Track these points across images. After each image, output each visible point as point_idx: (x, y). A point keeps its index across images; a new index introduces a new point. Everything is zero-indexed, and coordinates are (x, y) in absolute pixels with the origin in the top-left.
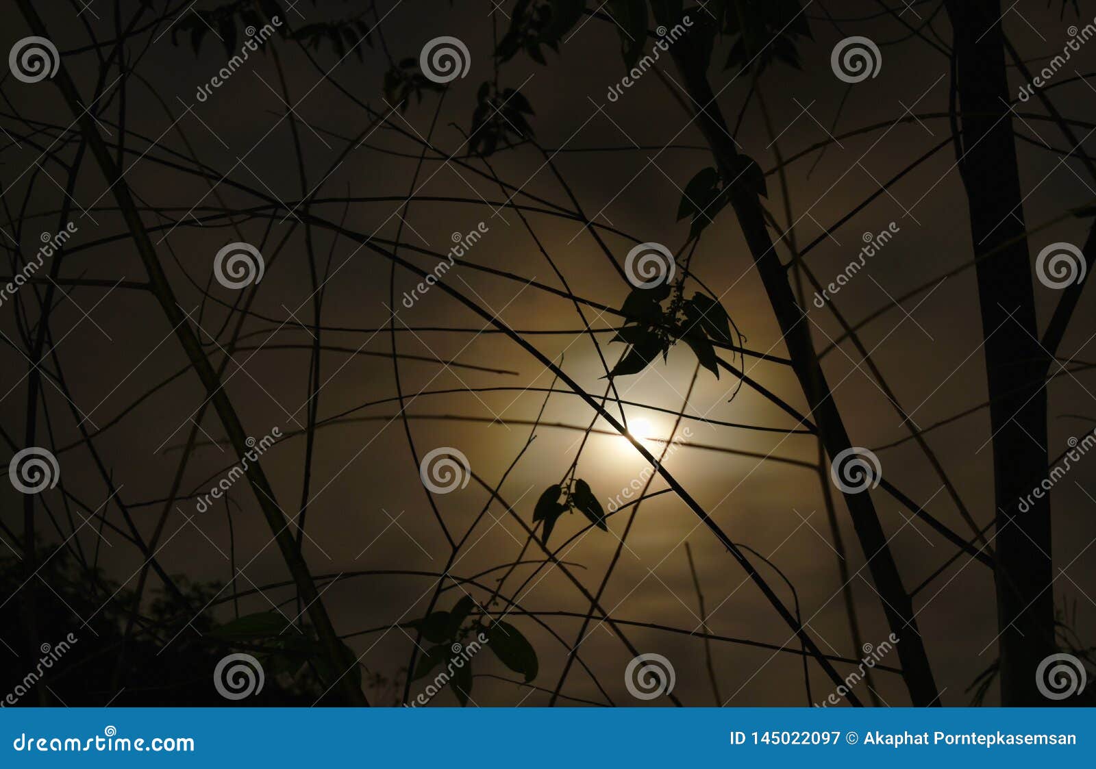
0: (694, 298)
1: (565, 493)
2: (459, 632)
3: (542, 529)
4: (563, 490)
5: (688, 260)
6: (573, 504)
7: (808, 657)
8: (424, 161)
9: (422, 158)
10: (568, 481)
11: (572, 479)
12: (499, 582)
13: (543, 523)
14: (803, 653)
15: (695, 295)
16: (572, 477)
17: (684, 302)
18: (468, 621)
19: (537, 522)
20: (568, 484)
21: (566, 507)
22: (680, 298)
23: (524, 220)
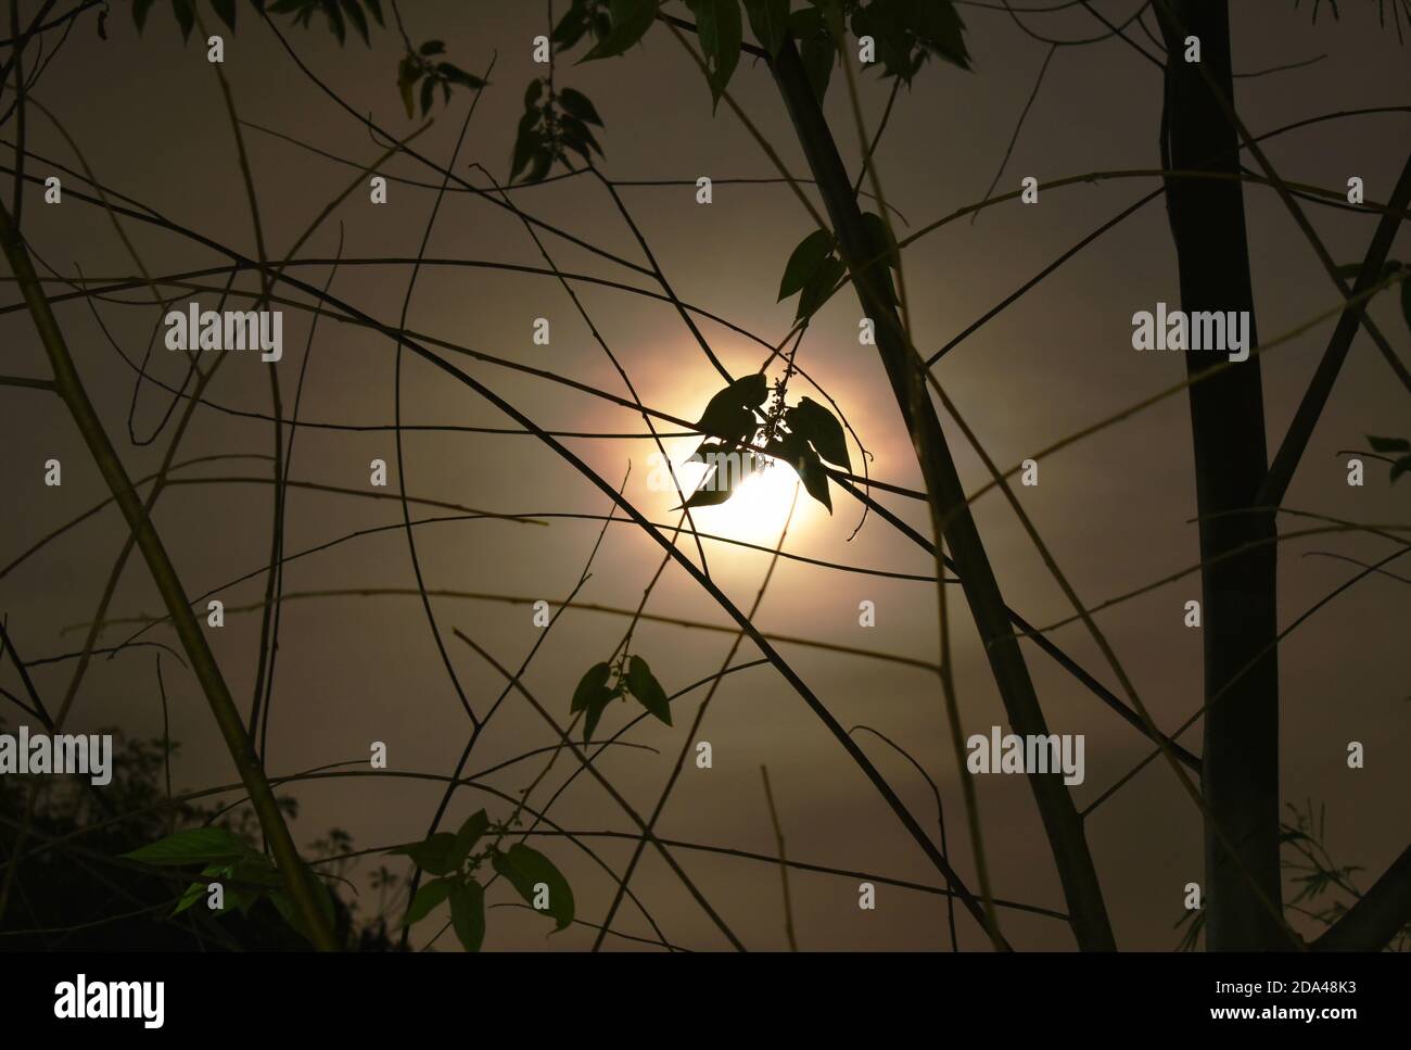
0: (800, 404)
1: (615, 674)
2: (468, 861)
3: (584, 722)
4: (613, 670)
5: (793, 353)
6: (626, 688)
7: (954, 898)
8: (446, 192)
9: (443, 188)
10: (619, 658)
11: (625, 656)
12: (523, 795)
13: (585, 714)
14: (948, 893)
15: (801, 400)
16: (626, 652)
17: (786, 410)
18: (480, 847)
19: (577, 713)
20: (621, 661)
21: (617, 692)
22: (781, 405)
23: (572, 293)
